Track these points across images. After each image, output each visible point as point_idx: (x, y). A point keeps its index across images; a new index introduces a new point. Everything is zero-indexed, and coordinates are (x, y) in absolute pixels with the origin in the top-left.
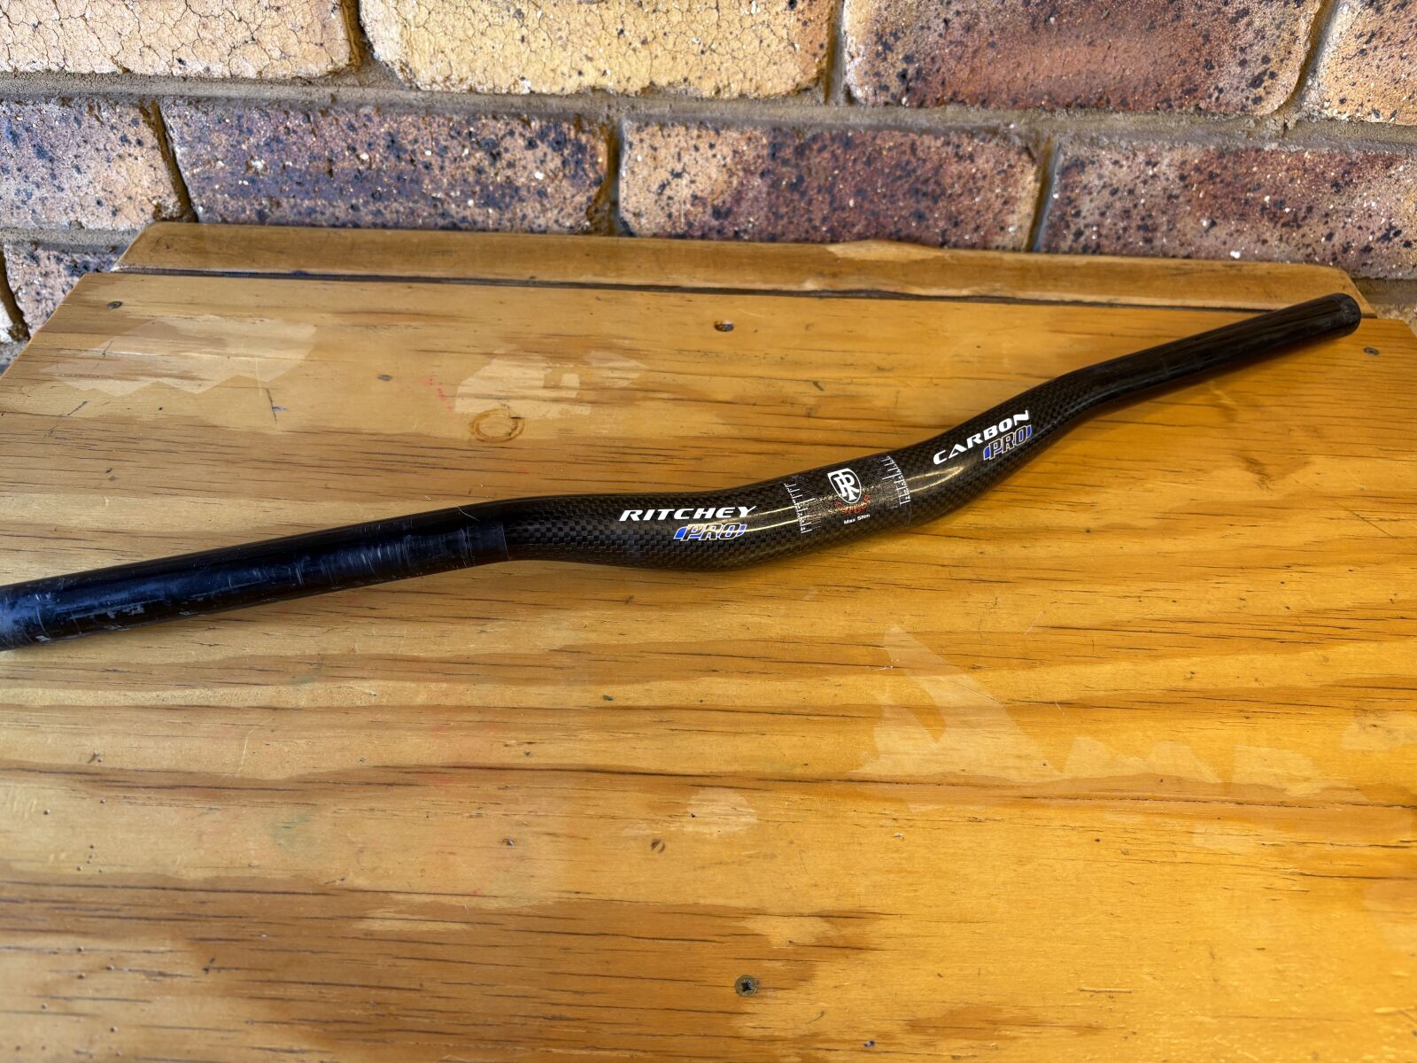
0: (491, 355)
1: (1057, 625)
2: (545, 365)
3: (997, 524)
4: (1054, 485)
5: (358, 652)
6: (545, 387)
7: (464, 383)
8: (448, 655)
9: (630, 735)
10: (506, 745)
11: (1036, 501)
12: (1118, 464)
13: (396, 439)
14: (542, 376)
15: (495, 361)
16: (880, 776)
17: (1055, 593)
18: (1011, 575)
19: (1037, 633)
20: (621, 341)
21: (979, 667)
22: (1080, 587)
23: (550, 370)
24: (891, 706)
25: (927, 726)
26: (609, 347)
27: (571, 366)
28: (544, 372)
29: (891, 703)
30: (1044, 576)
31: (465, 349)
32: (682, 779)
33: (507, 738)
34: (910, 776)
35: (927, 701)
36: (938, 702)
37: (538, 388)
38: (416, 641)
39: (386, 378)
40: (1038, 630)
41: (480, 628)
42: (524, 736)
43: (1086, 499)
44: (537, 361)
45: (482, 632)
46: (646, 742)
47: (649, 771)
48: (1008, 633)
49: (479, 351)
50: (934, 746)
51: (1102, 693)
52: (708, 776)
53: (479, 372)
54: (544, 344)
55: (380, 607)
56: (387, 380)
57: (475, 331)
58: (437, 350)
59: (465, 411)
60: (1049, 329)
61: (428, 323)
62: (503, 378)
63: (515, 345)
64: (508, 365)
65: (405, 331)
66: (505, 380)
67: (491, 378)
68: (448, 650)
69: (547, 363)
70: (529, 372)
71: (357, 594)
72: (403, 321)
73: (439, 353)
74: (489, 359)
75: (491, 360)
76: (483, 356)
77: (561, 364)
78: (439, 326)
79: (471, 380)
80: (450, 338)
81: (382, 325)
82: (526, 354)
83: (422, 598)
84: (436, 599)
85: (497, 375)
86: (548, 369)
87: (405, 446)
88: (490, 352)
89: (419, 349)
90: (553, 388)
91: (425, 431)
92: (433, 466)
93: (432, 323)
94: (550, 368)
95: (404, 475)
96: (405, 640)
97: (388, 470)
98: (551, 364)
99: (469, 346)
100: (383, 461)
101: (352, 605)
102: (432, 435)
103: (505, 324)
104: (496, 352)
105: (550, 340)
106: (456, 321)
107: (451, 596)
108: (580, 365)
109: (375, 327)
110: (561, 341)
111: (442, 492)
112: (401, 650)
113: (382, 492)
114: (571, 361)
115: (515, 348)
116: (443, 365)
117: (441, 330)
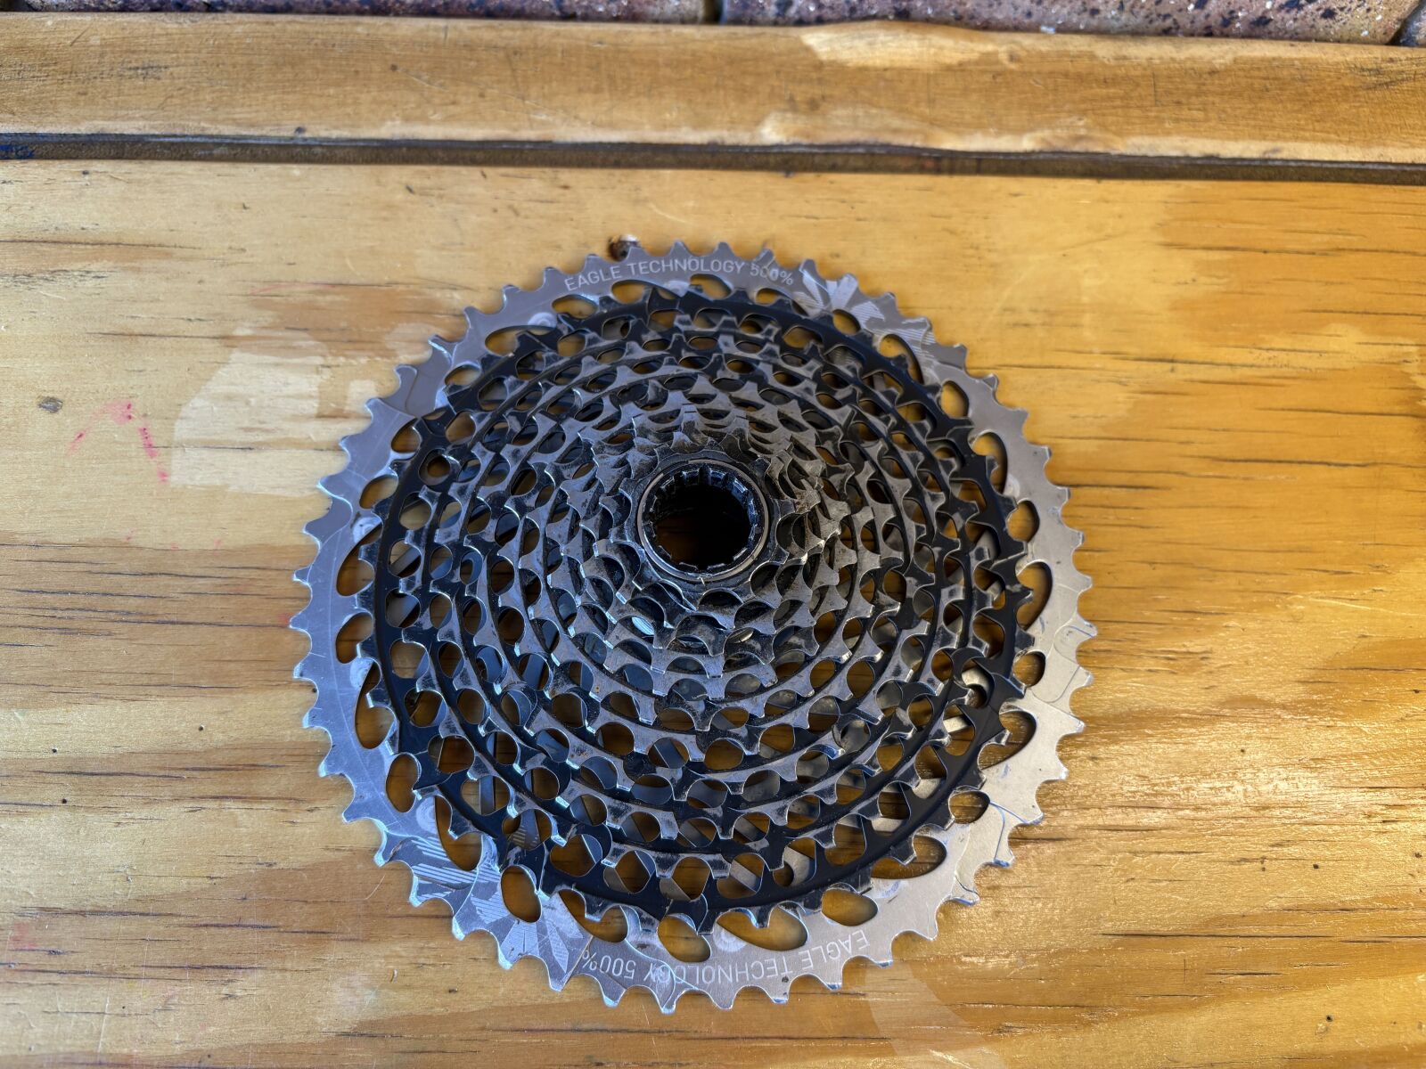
0: (227, 340)
2: (318, 360)
4: (1148, 614)
5: (35, 1050)
6: (320, 416)
7: (185, 411)
8: (178, 1049)
13: (74, 554)
14: (315, 389)
15: (236, 355)
20: (448, 294)
23: (327, 374)
27: (363, 361)
28: (317, 379)
31: (183, 327)
37: (309, 418)
38: (126, 1021)
39: (52, 405)
41: (225, 990)
44: (306, 352)
45: (229, 996)
49: (207, 329)
53: (209, 383)
54: (318, 309)
55: (66, 948)
56: (55, 410)
57: (200, 282)
58: (136, 331)
59: (189, 482)
60: (1162, 239)
61: (120, 264)
62: (251, 396)
63: (271, 313)
64: (259, 365)
65: (79, 284)
66: (253, 400)
67: (229, 397)
68: (177, 1039)
69: (323, 356)
70: (292, 378)
71: (28, 920)
72: (76, 260)
73: (141, 339)
74: (227, 350)
75: (230, 353)
76: (217, 343)
77: (346, 356)
78: (138, 270)
79: (198, 402)
80: (158, 300)
81: (41, 272)
82: (289, 334)
83: (133, 926)
84: (154, 927)
85: (241, 390)
86: (325, 370)
87: (90, 572)
88: (229, 333)
89: (106, 331)
90: (334, 417)
91: (121, 533)
92: (139, 618)
93: (127, 264)
94: (329, 367)
95: (91, 642)
96: (109, 1022)
97: (65, 631)
98: (330, 358)
99: (190, 320)
100: (55, 609)
101: (20, 946)
102: (133, 542)
103: (251, 260)
104: (239, 332)
105: (329, 298)
106: (168, 256)
107: (175, 920)
108: (378, 359)
109: (29, 276)
110: (347, 300)
111: (155, 680)
112: (104, 1044)
113: (54, 682)
114: (363, 350)
115: (270, 320)
116: (149, 369)
117: (143, 280)
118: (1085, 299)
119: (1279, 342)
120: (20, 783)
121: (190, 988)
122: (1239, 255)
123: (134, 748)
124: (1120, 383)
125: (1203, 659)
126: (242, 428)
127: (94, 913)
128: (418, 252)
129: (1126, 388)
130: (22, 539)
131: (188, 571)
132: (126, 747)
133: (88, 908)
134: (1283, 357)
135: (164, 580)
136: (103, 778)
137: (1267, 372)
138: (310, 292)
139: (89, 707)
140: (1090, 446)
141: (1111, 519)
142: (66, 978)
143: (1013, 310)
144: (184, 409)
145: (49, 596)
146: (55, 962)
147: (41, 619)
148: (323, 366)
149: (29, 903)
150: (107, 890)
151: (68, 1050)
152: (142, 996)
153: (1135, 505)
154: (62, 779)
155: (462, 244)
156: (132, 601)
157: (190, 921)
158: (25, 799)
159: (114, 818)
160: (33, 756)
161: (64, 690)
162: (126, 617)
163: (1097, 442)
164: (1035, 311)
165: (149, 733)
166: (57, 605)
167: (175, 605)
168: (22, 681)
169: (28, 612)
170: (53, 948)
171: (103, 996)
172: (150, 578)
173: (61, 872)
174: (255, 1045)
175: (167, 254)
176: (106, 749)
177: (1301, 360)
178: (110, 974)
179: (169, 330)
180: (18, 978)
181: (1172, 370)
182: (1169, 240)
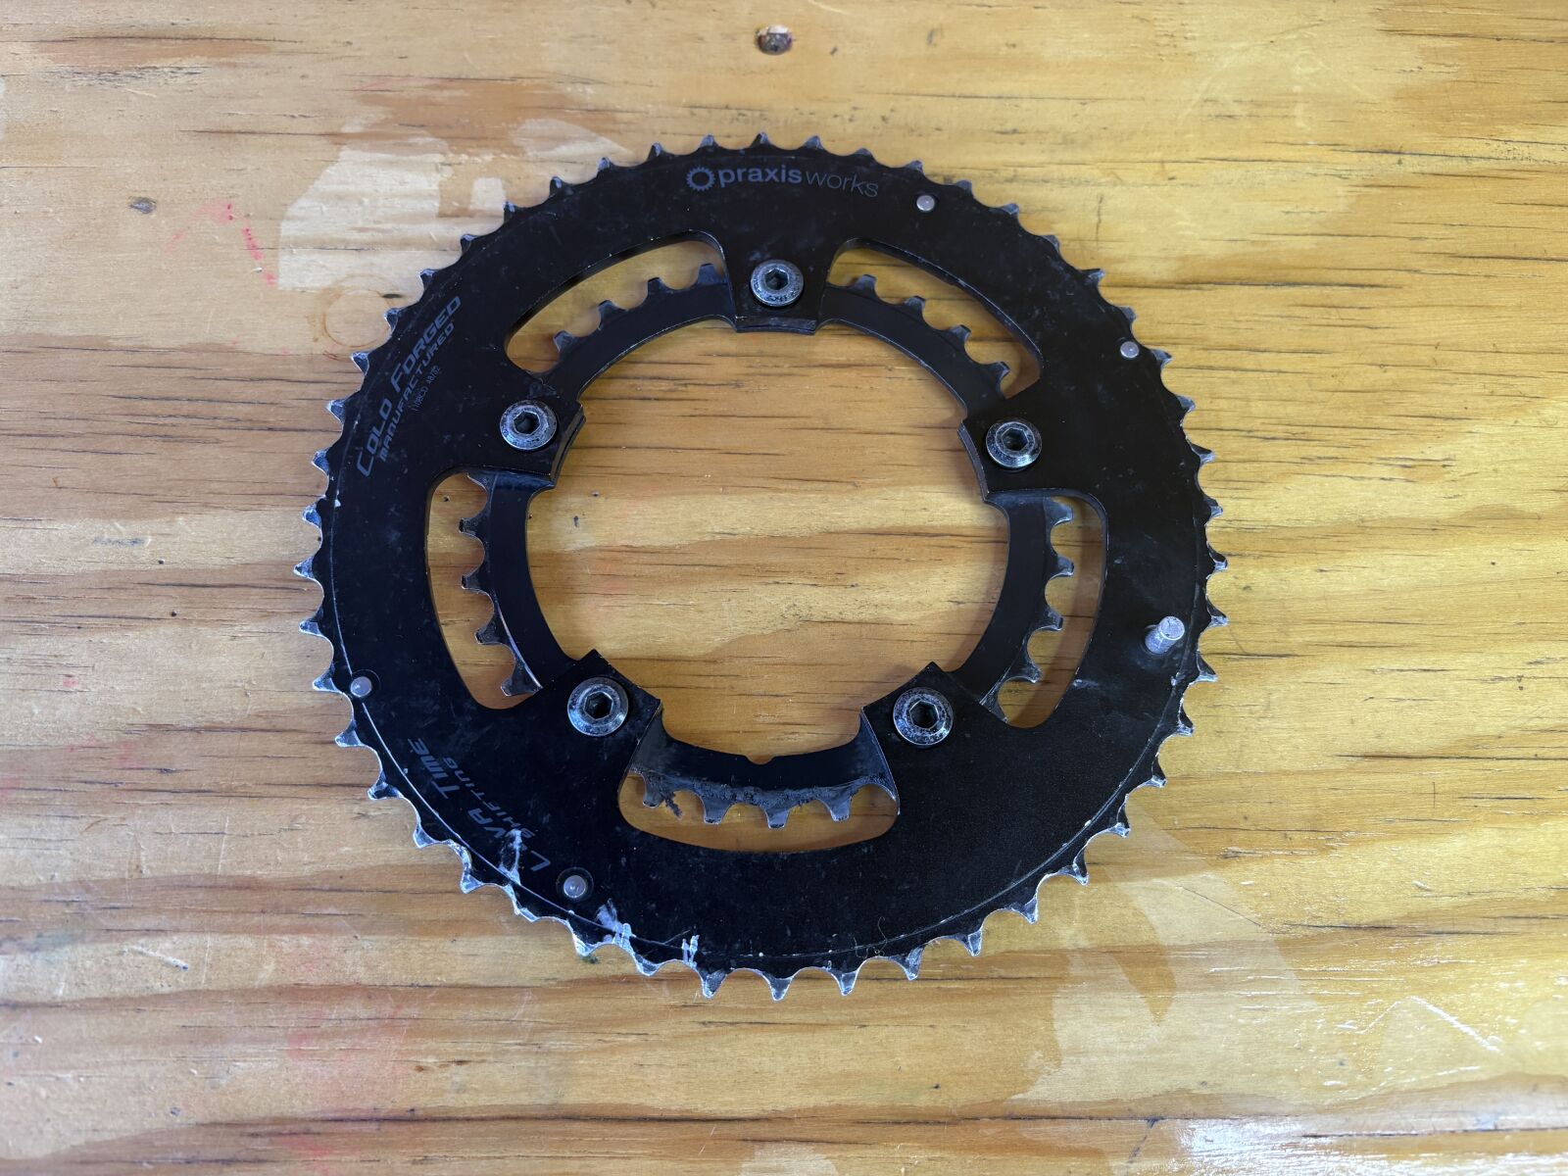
0: (337, 138)
1: (1372, 751)
2: (438, 158)
3: (1275, 518)
4: (1379, 419)
5: (147, 872)
6: (442, 215)
7: (292, 211)
8: (307, 871)
9: (631, 1039)
10: (420, 1069)
11: (1345, 460)
12: (1495, 363)
13: (175, 358)
14: (435, 187)
15: (346, 153)
16: (1062, 1105)
17: (1372, 678)
18: (1298, 638)
19: (1338, 772)
20: (580, 88)
21: (1236, 855)
22: (1415, 661)
23: (448, 172)
24: (1083, 951)
25: (1144, 989)
26: (557, 107)
27: (488, 158)
28: (437, 178)
29: (1084, 943)
30: (1353, 638)
31: (285, 124)
32: (726, 1128)
33: (419, 1052)
34: (1114, 1101)
35: (1145, 937)
36: (1165, 936)
38: (248, 841)
39: (145, 205)
40: (1341, 764)
41: (357, 809)
42: (449, 1047)
43: (1435, 452)
44: (425, 149)
45: (362, 815)
46: (660, 1051)
47: (666, 1115)
48: (1286, 773)
49: (311, 126)
50: (1155, 1031)
51: (1445, 902)
52: (768, 1119)
53: (317, 182)
54: (434, 104)
55: (177, 766)
56: (148, 211)
57: (303, 77)
58: (236, 128)
59: (298, 284)
60: (1382, 25)
61: (215, 60)
62: (364, 195)
63: (381, 108)
64: (371, 163)
65: (171, 81)
66: (366, 200)
67: (341, 198)
68: (306, 859)
69: (443, 153)
70: (409, 177)
71: (135, 737)
72: (166, 57)
73: (238, 136)
74: (335, 148)
75: (339, 150)
76: (324, 141)
77: (469, 154)
78: (235, 65)
79: (303, 202)
80: (257, 96)
81: (127, 69)
82: (403, 131)
83: (252, 743)
84: (276, 744)
85: (352, 188)
86: (448, 168)
87: (194, 378)
88: (335, 130)
89: (201, 129)
90: (457, 216)
91: (227, 337)
92: (248, 424)
93: (223, 60)
94: (450, 165)
95: (197, 450)
96: (228, 842)
97: (166, 438)
98: (451, 155)
99: (293, 116)
100: (156, 416)
101: (127, 765)
102: (240, 347)
103: (358, 54)
104: (347, 129)
105: (446, 93)
106: (267, 50)
107: (301, 737)
108: (504, 156)
109: (115, 73)
110: (467, 95)
111: (269, 488)
112: (224, 866)
113: (160, 492)
114: (487, 146)
115: (383, 117)
116: (249, 168)
117: (240, 76)
118: (1297, 88)
119: (1518, 133)
120: (123, 595)
121: (320, 808)
122: (1469, 42)
123: (248, 559)
124: (1340, 176)
125: (1444, 466)
126: (355, 229)
127: (209, 729)
128: (545, 44)
129: (1347, 182)
130: (116, 343)
131: (300, 376)
132: (239, 558)
133: (204, 724)
134: (1524, 150)
135: (273, 386)
136: (216, 590)
137: (1505, 165)
138: (426, 87)
139: (198, 517)
140: (1307, 244)
141: (1334, 320)
142: (180, 796)
143: (1215, 101)
144: (290, 209)
145: (149, 403)
146: (168, 781)
147: (141, 427)
148: (443, 164)
149: (136, 720)
150: (225, 706)
151: (183, 872)
152: (265, 816)
153: (1360, 304)
154: (171, 591)
155: (593, 36)
156: (240, 407)
157: (315, 737)
158: (129, 612)
159: (229, 631)
160: (137, 567)
161: (168, 498)
162: (234, 424)
163: (1315, 239)
164: (1240, 102)
165: (264, 543)
166: (158, 412)
167: (288, 412)
168: (122, 490)
169: (128, 419)
170: (164, 766)
171: (221, 816)
172: (258, 384)
173: (172, 688)
174: (392, 866)
175: (265, 47)
176: (218, 560)
177: (1544, 154)
178: (228, 793)
179: (269, 127)
180: (126, 798)
181: (1400, 162)
182: (1390, 27)
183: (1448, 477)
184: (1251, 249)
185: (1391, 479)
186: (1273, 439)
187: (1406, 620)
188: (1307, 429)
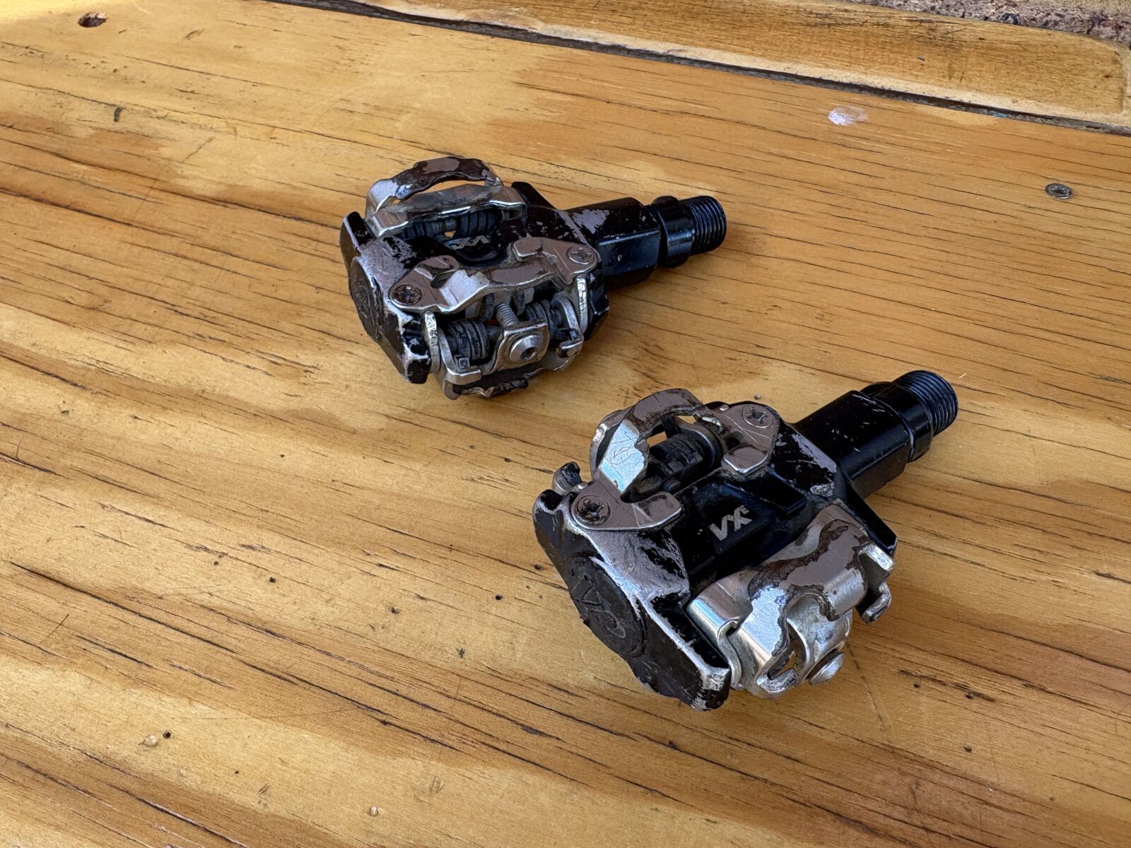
4: (285, 325)
11: (230, 345)
17: (97, 512)
18: (68, 461)
43: (308, 359)
60: (518, 80)
118: (416, 105)
122: (583, 100)
125: (307, 371)
134: (570, 174)
143: (348, 101)
164: (367, 105)
177: (586, 180)
182: (524, 81)
183: (302, 380)
184: (289, 191)
185: (254, 368)
186: (187, 315)
187: (168, 476)
188: (219, 315)
